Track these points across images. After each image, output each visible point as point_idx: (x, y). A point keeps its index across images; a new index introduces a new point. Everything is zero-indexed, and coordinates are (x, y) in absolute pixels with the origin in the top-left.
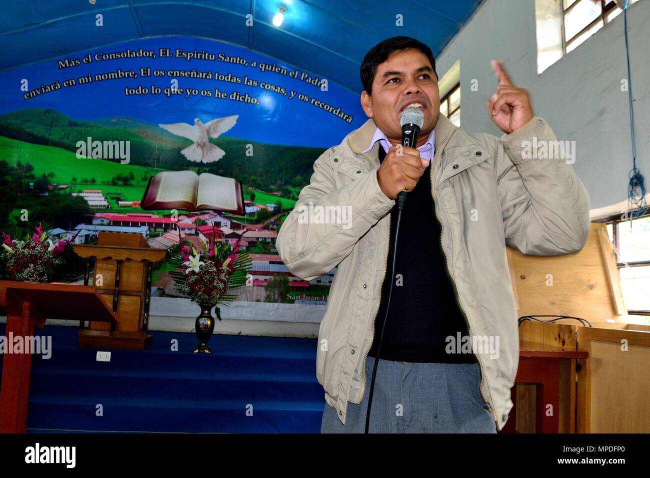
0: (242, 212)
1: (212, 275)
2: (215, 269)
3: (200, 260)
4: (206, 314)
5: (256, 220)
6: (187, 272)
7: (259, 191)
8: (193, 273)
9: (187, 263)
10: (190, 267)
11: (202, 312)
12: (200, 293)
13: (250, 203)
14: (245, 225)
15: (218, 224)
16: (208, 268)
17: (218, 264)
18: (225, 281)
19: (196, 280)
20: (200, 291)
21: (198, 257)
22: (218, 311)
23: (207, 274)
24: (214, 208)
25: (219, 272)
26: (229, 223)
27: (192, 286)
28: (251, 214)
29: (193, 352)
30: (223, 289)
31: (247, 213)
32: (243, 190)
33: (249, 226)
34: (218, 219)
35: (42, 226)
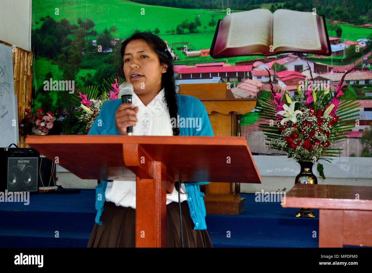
0: (328, 52)
1: (312, 125)
2: (314, 118)
3: (296, 109)
4: (306, 172)
5: (344, 60)
6: (282, 122)
7: (346, 24)
8: (289, 124)
9: (281, 113)
10: (285, 117)
11: (302, 170)
12: (298, 148)
13: (336, 40)
14: (331, 66)
15: (299, 68)
16: (306, 118)
17: (319, 113)
18: (328, 132)
19: (294, 133)
20: (298, 145)
21: (293, 104)
22: (320, 168)
23: (306, 125)
24: (294, 50)
25: (320, 121)
26: (312, 66)
27: (289, 140)
28: (338, 53)
29: (295, 216)
30: (327, 142)
31: (333, 52)
32: (327, 25)
33: (336, 67)
34: (300, 62)
35: (117, 82)
